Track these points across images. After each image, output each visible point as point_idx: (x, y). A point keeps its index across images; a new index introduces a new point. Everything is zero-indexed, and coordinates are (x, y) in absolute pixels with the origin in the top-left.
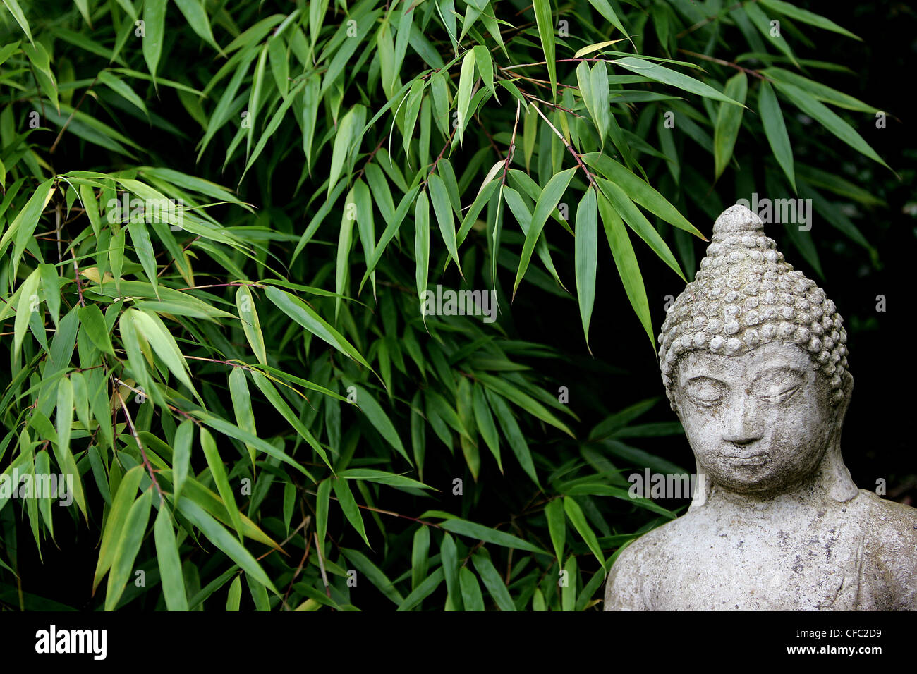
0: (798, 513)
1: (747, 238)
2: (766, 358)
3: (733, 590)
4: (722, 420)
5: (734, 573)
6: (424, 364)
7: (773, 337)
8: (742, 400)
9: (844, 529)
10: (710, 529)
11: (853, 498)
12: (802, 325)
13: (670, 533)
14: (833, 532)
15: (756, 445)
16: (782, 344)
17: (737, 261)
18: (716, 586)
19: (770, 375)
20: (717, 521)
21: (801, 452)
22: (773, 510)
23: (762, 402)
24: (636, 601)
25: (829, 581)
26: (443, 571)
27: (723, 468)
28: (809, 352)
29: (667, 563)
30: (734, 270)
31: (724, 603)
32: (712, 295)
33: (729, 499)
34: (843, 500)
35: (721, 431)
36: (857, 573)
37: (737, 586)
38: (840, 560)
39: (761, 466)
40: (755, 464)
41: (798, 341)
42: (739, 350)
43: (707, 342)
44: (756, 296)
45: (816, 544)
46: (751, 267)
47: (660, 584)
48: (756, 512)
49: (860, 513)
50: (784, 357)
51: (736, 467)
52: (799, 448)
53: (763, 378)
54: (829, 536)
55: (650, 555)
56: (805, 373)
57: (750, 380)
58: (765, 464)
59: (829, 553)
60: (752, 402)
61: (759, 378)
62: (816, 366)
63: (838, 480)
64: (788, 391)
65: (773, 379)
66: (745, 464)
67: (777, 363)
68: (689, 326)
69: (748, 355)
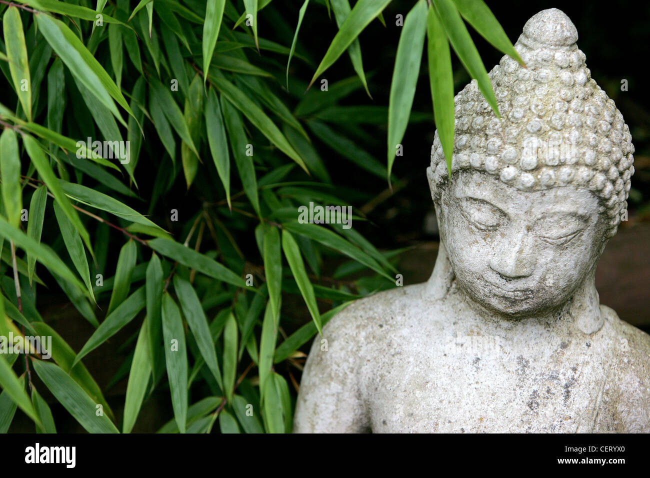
0: (542, 340)
1: (560, 55)
2: (557, 200)
3: (461, 411)
4: (493, 246)
5: (465, 393)
6: (160, 58)
7: (570, 182)
8: (520, 235)
9: (587, 370)
10: (444, 331)
11: (599, 330)
12: (601, 171)
13: (399, 318)
14: (575, 370)
15: (523, 280)
16: (577, 189)
17: (545, 82)
18: (444, 402)
19: (556, 218)
20: (454, 324)
21: (564, 291)
22: (518, 332)
23: (540, 242)
24: (349, 381)
25: (563, 426)
26: (144, 294)
27: (481, 291)
28: (599, 198)
29: (393, 356)
30: (541, 91)
31: (450, 422)
32: (513, 116)
33: (472, 306)
34: (589, 332)
35: (490, 257)
36: (592, 423)
37: (466, 408)
38: (577, 406)
39: (522, 300)
40: (517, 298)
41: (592, 188)
42: (532, 187)
43: (499, 170)
44: (560, 130)
45: (555, 381)
46: (559, 91)
47: (382, 376)
48: (498, 329)
49: (604, 350)
50: (574, 202)
51: (495, 295)
52: (564, 288)
53: (548, 219)
54: (570, 373)
55: (374, 338)
56: (590, 217)
57: (533, 218)
58: (526, 299)
59: (567, 395)
60: (530, 239)
61: (543, 218)
62: (601, 209)
63: (588, 309)
64: (569, 235)
65: (558, 222)
66: (506, 296)
67: (567, 207)
68: (482, 145)
69: (538, 194)
